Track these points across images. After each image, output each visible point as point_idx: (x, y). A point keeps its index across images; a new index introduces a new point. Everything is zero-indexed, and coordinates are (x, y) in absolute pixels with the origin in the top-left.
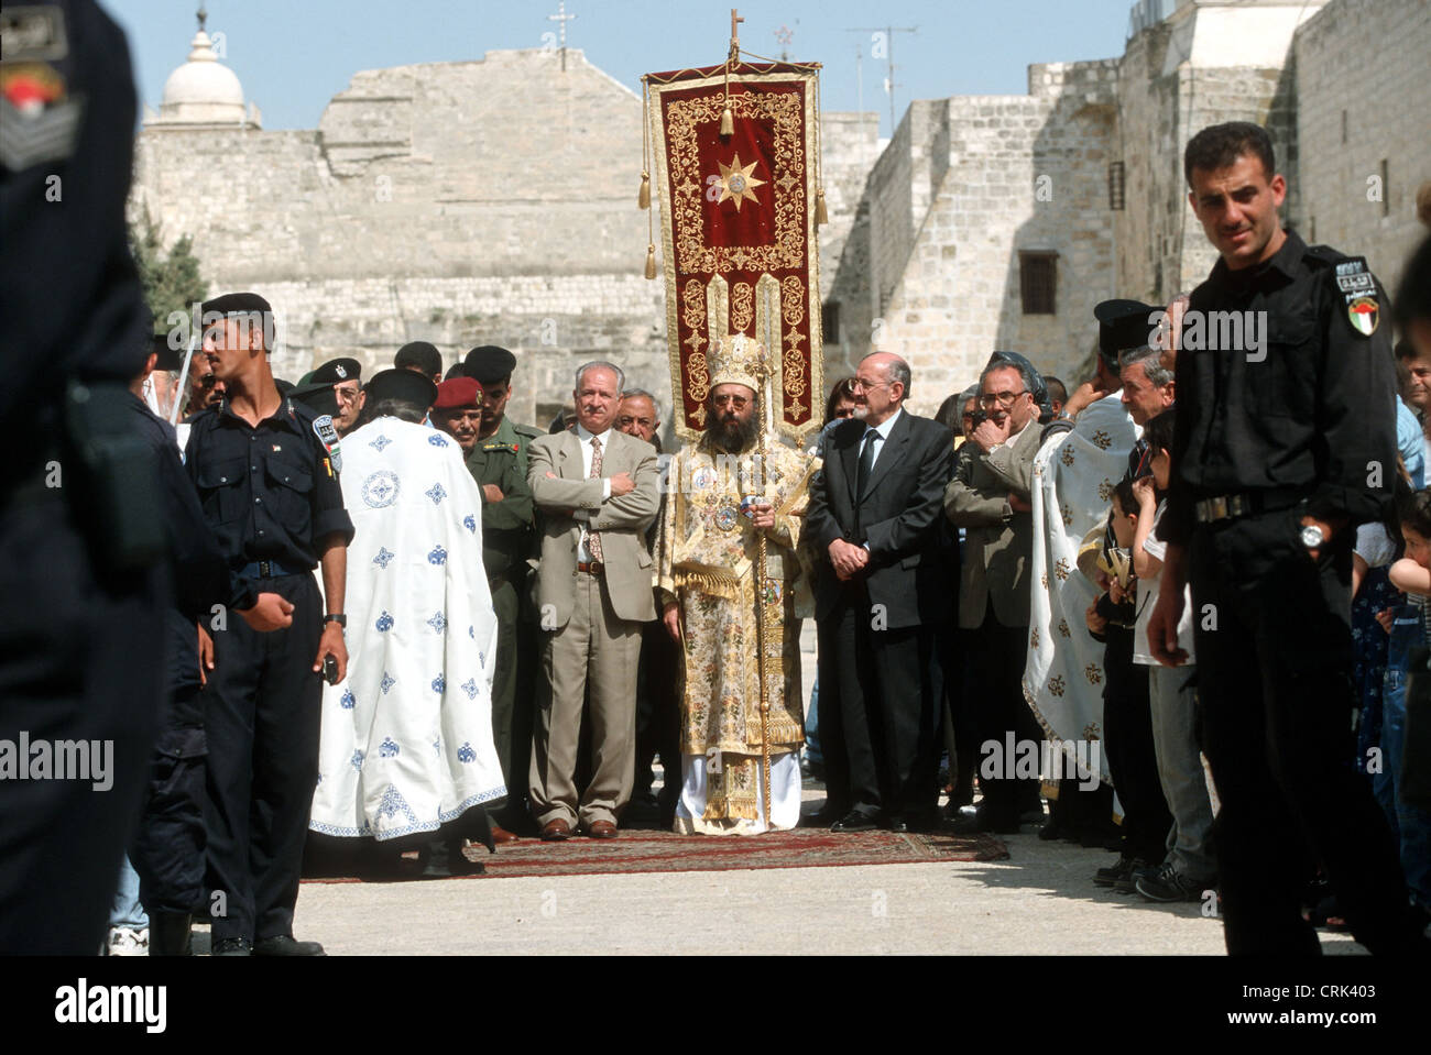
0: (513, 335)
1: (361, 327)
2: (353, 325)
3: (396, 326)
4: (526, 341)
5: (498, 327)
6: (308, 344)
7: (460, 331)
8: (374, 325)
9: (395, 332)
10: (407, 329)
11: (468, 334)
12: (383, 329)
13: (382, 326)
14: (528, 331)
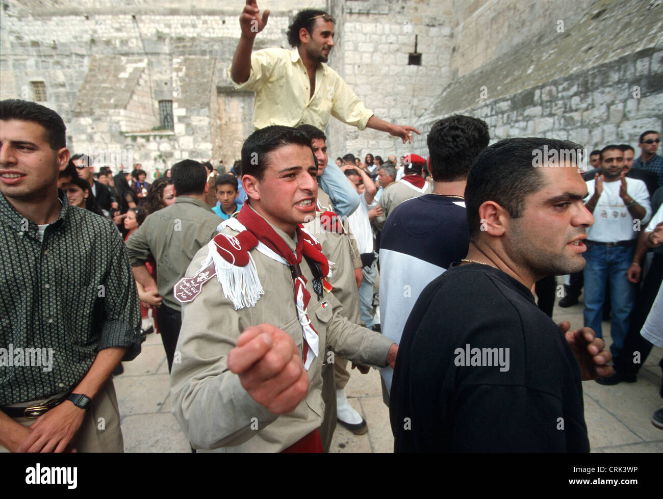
0: (203, 48)
1: (118, 43)
2: (113, 42)
3: (137, 42)
4: (211, 52)
5: (195, 44)
6: (89, 53)
7: (174, 45)
8: (125, 42)
9: (137, 46)
10: (144, 46)
11: (178, 47)
12: (130, 44)
13: (129, 42)
14: (212, 46)
